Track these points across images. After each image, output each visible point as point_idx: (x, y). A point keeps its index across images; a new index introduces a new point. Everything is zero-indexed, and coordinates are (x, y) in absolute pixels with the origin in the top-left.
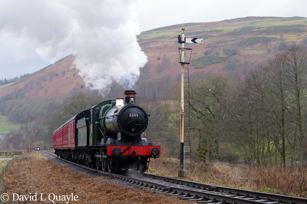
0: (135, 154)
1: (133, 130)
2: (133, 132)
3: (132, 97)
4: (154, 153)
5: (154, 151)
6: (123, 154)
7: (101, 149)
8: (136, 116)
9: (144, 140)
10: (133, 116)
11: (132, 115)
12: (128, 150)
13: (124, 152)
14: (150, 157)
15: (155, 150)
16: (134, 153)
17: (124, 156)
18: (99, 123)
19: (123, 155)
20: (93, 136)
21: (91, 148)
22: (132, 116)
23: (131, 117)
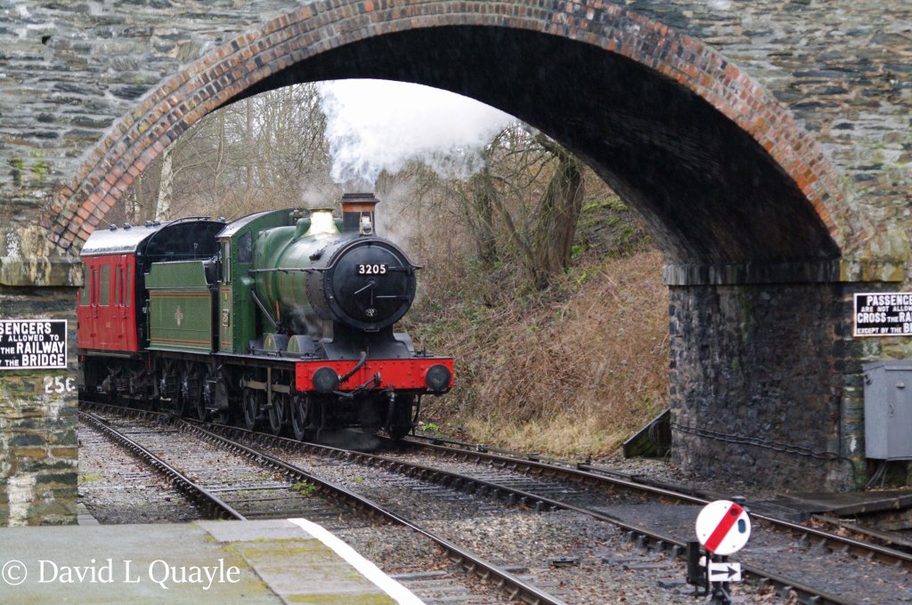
0: (379, 385)
1: (371, 312)
2: (369, 320)
3: (366, 214)
4: (436, 381)
5: (436, 374)
6: (345, 386)
7: (269, 370)
8: (380, 270)
9: (403, 342)
10: (372, 270)
11: (366, 269)
12: (357, 373)
13: (346, 379)
14: (423, 391)
15: (437, 371)
16: (377, 382)
17: (348, 391)
18: (253, 281)
19: (344, 388)
20: (234, 323)
21: (228, 363)
22: (369, 272)
23: (365, 274)
